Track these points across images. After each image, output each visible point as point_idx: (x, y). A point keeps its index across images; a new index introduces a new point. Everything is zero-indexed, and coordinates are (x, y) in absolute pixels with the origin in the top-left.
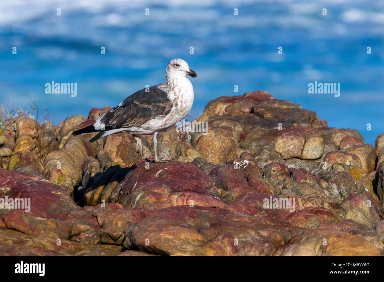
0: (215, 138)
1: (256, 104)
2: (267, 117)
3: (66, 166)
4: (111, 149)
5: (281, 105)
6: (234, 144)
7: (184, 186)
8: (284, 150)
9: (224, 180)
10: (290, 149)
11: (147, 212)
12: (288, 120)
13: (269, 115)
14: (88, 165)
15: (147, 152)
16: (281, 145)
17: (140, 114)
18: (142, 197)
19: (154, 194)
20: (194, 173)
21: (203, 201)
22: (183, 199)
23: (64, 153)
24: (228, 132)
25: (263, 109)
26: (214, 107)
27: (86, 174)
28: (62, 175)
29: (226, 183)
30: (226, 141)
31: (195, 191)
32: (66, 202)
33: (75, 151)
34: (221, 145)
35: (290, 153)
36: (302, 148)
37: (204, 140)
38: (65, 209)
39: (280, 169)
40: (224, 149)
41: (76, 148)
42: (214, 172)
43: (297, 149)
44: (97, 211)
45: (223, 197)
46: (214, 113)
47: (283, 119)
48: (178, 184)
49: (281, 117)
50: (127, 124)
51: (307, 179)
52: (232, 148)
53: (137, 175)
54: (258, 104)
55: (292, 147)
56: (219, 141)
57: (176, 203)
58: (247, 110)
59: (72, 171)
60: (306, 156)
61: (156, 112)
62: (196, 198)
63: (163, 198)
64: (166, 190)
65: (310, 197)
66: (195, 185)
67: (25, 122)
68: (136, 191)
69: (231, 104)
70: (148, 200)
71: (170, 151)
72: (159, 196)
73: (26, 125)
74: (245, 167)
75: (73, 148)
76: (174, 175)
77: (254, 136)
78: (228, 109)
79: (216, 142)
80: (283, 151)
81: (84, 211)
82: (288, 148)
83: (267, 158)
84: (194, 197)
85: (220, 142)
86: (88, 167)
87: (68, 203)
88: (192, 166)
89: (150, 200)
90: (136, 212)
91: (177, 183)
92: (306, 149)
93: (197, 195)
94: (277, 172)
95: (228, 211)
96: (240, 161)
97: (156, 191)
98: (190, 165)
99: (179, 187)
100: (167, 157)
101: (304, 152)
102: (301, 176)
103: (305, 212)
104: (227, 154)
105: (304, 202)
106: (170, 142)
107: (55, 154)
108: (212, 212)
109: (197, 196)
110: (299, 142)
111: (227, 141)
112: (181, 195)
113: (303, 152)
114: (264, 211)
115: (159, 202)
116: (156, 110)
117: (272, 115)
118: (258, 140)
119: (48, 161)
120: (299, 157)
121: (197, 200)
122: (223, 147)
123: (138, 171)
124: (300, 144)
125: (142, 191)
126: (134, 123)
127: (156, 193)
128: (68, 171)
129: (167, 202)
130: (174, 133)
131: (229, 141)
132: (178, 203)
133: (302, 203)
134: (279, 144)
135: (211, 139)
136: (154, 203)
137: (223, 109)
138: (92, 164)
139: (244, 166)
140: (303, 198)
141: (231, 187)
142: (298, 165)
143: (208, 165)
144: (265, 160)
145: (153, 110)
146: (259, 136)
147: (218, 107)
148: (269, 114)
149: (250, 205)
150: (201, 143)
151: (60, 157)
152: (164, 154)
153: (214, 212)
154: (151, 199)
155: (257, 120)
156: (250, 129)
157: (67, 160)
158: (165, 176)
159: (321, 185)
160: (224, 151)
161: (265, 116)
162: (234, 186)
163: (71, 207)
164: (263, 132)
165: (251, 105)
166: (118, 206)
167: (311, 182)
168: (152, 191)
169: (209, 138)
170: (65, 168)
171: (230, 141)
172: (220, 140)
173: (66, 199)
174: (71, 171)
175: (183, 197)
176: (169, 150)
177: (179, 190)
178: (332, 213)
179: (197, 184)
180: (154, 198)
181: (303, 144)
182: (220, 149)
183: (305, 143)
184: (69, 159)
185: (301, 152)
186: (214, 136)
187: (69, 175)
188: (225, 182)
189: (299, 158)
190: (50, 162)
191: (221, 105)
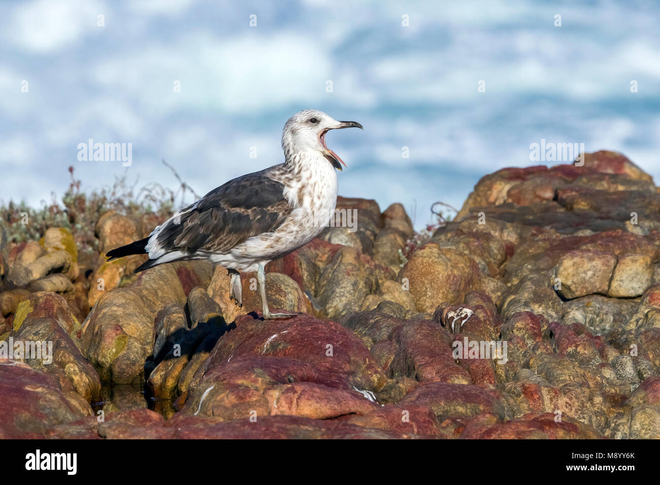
0: (438, 258)
1: (566, 182)
2: (580, 209)
3: (135, 318)
4: (223, 286)
5: (613, 183)
6: (478, 269)
7: (301, 370)
8: (575, 280)
9: (410, 350)
10: (587, 278)
11: (186, 432)
12: (618, 215)
13: (582, 205)
14: (163, 320)
15: (293, 291)
16: (570, 270)
17: (230, 226)
18: (212, 395)
19: (235, 388)
20: (338, 341)
21: (329, 401)
22: (291, 398)
23: (134, 292)
24: (482, 242)
25: (574, 193)
26: (486, 189)
27: (160, 336)
28: (123, 337)
29: (412, 356)
30: (459, 265)
31: (318, 382)
32: (51, 408)
33: (159, 289)
34: (450, 273)
35: (587, 285)
36: (611, 275)
37: (416, 263)
38: (46, 423)
39: (531, 325)
40: (455, 279)
41: (160, 282)
42: (394, 334)
43: (599, 278)
44: (106, 426)
45: (382, 391)
46: (487, 200)
47: (609, 212)
48: (286, 367)
49: (604, 209)
50: (208, 246)
51: (579, 345)
52: (472, 277)
53: (233, 345)
54: (571, 182)
55: (590, 273)
56: (447, 265)
57: (276, 406)
58: (549, 194)
59: (146, 329)
60: (618, 291)
61: (260, 223)
62: (316, 395)
63: (250, 397)
64: (260, 380)
65: (566, 385)
66: (327, 368)
67: (116, 221)
68: (204, 382)
69: (517, 182)
70: (222, 400)
71: (355, 284)
72: (242, 393)
73: (118, 228)
74: (464, 322)
75: (155, 282)
76: (299, 346)
77: (530, 251)
78: (513, 192)
79: (440, 267)
80: (573, 282)
81: (82, 426)
82: (583, 275)
83: (529, 298)
84: (311, 393)
85: (449, 266)
86: (163, 324)
87: (55, 409)
88: (336, 327)
89: (227, 401)
90: (165, 432)
91: (286, 365)
92: (617, 277)
93: (318, 390)
94: (524, 331)
95: (353, 428)
96: (455, 311)
97: (240, 382)
98: (331, 325)
99: (289, 373)
100: (348, 295)
101: (615, 284)
102: (569, 340)
103: (519, 424)
104: (462, 289)
105: (554, 394)
106: (355, 266)
107: (116, 295)
108: (320, 430)
109: (318, 393)
110: (604, 264)
111: (463, 265)
112: (288, 390)
113: (612, 282)
114: (448, 421)
115: (244, 403)
116: (259, 219)
117: (588, 204)
118: (536, 257)
119: (101, 309)
120: (604, 292)
121: (319, 401)
122: (455, 276)
123: (235, 336)
124: (606, 268)
125: (214, 382)
126: (219, 244)
127: (238, 386)
128: (137, 329)
129: (258, 404)
130: (391, 243)
131: (466, 265)
132: (281, 406)
133: (549, 397)
134: (565, 269)
135: (430, 260)
136: (234, 406)
137: (504, 193)
138: (171, 317)
139: (462, 319)
140: (552, 388)
141: (421, 365)
142: (591, 311)
143: (389, 320)
144: (525, 302)
145: (255, 218)
146: (538, 251)
147: (496, 189)
148: (583, 203)
149: (418, 410)
150: (411, 269)
151: (124, 301)
152: (342, 290)
153: (323, 430)
154: (227, 397)
155: (559, 215)
156: (533, 235)
157: (139, 307)
158: (281, 347)
159: (606, 356)
160: (455, 284)
161: (575, 207)
162: (427, 363)
163: (61, 418)
164: (547, 242)
165: (557, 183)
166: (149, 416)
167: (586, 352)
168: (232, 381)
169: (427, 258)
170: (132, 323)
171: (468, 264)
172: (449, 263)
173: (52, 401)
174: (144, 327)
175: (291, 394)
176: (353, 281)
177: (289, 380)
178: (575, 426)
179: (331, 365)
180: (233, 397)
181: (613, 267)
182: (447, 281)
183: (615, 267)
184: (142, 305)
185: (607, 283)
186: (437, 255)
187: (140, 336)
188: (411, 354)
189: (605, 295)
190: (105, 311)
191: (501, 184)
